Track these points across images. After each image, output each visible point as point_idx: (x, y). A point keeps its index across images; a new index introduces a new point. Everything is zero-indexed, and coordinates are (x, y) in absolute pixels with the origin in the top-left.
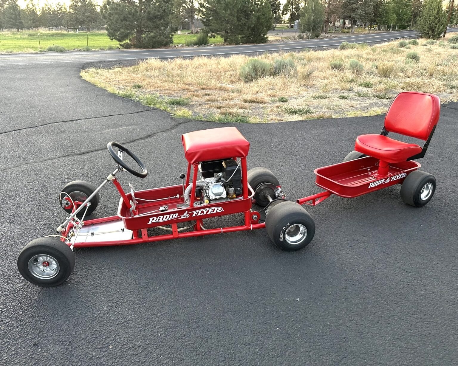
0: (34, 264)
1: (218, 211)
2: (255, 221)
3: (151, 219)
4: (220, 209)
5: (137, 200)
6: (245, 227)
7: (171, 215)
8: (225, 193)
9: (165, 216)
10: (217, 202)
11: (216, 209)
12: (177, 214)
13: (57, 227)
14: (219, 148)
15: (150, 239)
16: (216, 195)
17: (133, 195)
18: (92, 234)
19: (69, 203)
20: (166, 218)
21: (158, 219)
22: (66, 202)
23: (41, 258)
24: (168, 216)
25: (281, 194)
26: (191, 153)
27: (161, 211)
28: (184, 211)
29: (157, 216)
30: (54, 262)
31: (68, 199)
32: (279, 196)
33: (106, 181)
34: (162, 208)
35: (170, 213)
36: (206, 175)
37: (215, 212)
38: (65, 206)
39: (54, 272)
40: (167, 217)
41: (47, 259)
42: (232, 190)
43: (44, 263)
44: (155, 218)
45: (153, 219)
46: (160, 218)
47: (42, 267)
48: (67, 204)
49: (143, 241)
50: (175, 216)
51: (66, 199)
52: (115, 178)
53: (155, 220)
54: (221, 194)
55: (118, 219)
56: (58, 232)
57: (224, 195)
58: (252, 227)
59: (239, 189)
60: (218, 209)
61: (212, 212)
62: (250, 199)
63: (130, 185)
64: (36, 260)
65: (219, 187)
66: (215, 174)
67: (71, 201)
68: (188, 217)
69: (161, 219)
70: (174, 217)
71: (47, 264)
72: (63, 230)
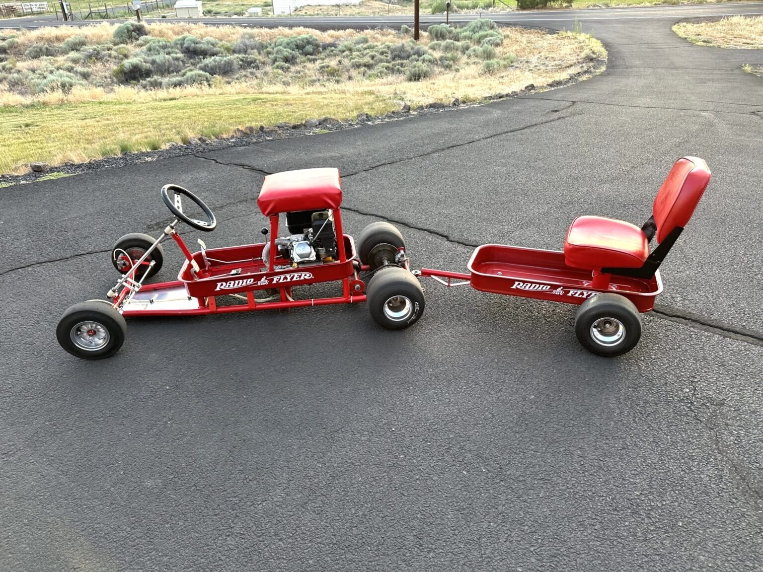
0: (78, 335)
1: (306, 277)
2: (358, 292)
3: (219, 284)
4: (308, 275)
5: (209, 261)
6: (343, 299)
7: (245, 281)
8: (314, 253)
9: (237, 282)
10: (305, 265)
11: (303, 275)
12: (252, 280)
13: (108, 292)
14: (299, 196)
15: (219, 310)
16: (301, 256)
17: (204, 253)
18: (152, 302)
19: (127, 263)
20: (238, 284)
21: (228, 284)
22: (122, 262)
23: (84, 327)
24: (241, 281)
25: (401, 259)
26: (264, 202)
27: (232, 275)
28: (261, 276)
29: (226, 281)
30: (101, 330)
31: (125, 258)
32: (399, 262)
33: (163, 235)
34: (234, 272)
35: (243, 278)
36: (294, 230)
37: (302, 278)
38: (122, 268)
39: (104, 341)
40: (239, 282)
41: (92, 327)
42: (322, 251)
43: (88, 332)
44: (224, 284)
45: (222, 285)
46: (230, 283)
47: (88, 337)
48: (124, 264)
49: (210, 312)
50: (250, 281)
51: (123, 258)
52: (174, 232)
53: (224, 286)
54: (309, 255)
55: (180, 286)
56: (109, 298)
57: (313, 257)
58: (352, 298)
59: (331, 250)
60: (306, 275)
61: (298, 279)
62: (349, 262)
63: (200, 241)
64: (79, 329)
65: (304, 246)
66: (304, 230)
67: (129, 261)
68: (267, 283)
69: (232, 285)
70: (248, 283)
71: (93, 333)
72: (114, 295)
